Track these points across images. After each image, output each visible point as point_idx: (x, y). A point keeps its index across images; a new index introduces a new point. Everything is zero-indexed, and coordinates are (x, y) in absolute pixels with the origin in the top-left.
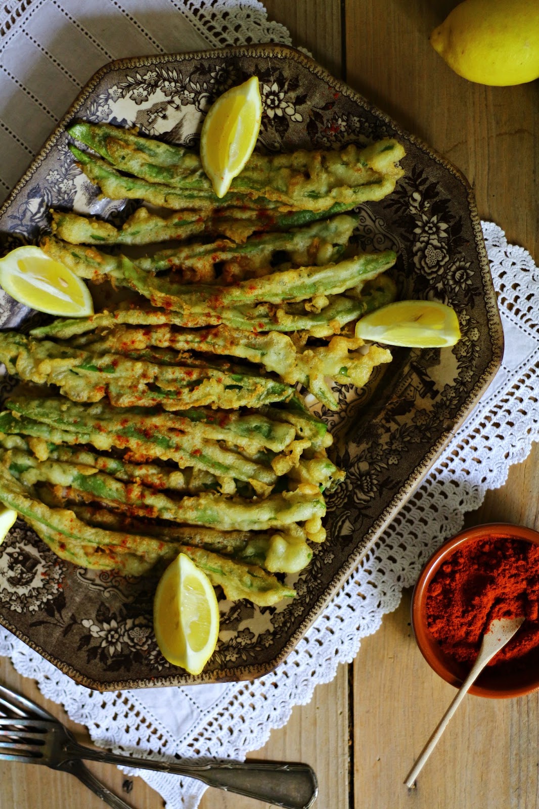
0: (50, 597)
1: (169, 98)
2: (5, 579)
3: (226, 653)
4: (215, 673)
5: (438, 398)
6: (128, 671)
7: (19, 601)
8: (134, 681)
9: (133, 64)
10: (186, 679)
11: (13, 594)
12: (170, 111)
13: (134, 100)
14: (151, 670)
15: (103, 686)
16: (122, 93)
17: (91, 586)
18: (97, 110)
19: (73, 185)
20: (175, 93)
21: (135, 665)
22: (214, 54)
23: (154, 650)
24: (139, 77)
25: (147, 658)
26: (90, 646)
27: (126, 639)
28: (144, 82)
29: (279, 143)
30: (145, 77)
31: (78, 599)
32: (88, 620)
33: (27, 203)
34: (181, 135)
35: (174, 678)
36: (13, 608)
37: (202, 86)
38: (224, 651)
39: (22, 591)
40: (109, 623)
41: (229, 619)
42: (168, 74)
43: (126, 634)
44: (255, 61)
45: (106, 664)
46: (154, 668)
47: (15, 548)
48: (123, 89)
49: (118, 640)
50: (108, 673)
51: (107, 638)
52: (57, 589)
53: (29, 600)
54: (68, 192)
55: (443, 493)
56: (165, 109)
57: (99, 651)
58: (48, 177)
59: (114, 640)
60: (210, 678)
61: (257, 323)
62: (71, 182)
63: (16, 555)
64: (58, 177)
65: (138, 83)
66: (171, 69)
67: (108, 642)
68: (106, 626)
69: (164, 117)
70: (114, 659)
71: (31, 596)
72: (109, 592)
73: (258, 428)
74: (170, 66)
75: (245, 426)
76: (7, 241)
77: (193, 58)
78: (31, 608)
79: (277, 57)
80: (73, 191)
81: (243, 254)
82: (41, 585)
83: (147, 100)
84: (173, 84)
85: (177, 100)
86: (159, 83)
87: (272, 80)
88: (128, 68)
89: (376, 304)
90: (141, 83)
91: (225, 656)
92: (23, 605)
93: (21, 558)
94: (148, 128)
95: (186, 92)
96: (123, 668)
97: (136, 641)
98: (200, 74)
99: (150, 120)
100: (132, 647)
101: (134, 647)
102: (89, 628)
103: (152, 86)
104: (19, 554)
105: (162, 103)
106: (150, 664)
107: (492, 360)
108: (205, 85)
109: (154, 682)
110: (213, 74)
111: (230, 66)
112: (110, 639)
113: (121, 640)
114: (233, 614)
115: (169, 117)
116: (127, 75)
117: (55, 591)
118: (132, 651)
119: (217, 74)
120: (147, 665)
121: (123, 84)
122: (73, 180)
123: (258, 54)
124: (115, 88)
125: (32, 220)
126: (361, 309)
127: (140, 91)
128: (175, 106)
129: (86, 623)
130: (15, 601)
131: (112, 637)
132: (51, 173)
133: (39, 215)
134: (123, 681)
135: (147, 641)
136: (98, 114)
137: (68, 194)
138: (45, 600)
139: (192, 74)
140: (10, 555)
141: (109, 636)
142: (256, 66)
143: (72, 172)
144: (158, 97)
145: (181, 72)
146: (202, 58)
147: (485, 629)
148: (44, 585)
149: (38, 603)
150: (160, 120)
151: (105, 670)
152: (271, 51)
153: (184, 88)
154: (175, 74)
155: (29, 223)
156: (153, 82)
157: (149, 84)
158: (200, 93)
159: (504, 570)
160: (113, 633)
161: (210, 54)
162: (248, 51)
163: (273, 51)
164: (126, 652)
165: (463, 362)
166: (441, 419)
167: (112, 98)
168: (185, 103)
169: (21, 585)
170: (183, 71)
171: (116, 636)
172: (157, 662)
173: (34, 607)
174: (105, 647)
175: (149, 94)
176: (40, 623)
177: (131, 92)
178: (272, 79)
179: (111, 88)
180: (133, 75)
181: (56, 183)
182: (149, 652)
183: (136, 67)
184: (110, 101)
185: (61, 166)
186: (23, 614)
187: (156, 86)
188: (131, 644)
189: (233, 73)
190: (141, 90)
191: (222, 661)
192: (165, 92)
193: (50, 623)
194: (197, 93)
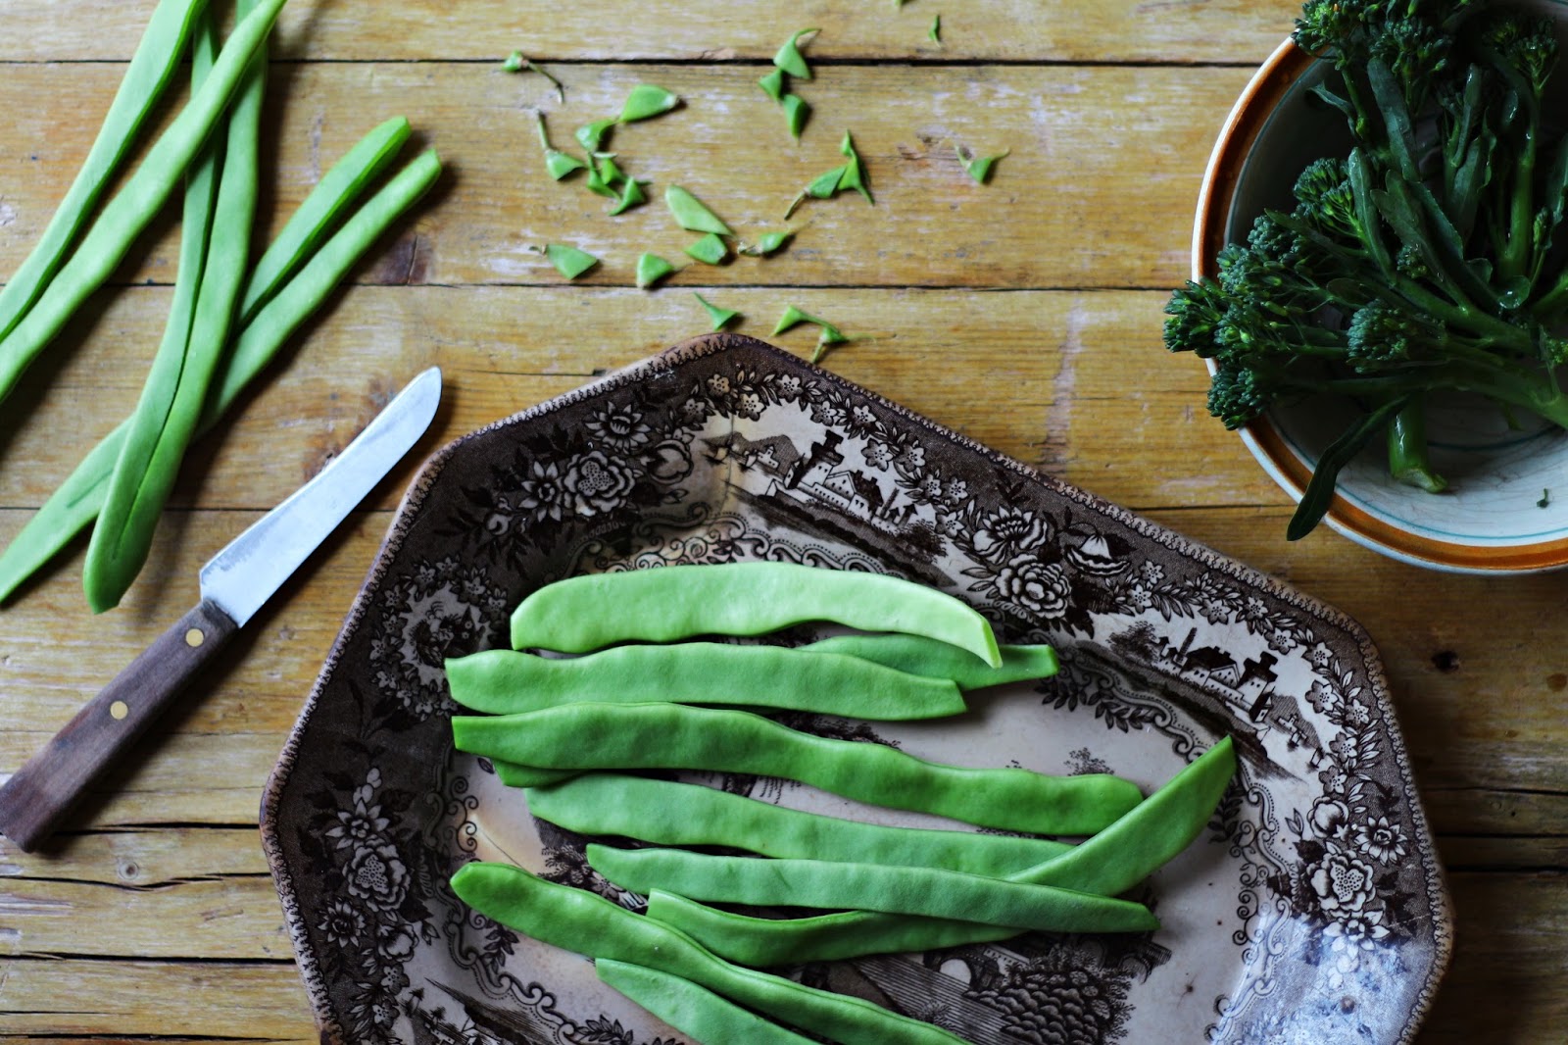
0: (407, 702)
1: (1327, 749)
2: (422, 617)
3: (374, 1038)
4: (335, 1027)
6: (307, 871)
7: (389, 650)
8: (291, 885)
9: (1376, 679)
10: (314, 978)
11: (400, 637)
12: (1306, 754)
13: (1314, 689)
14: (316, 911)
15: (271, 833)
16: (1322, 666)
17: (440, 767)
18: (1283, 629)
19: (1144, 608)
20: (1339, 760)
21: (318, 881)
22: (1420, 819)
23: (353, 907)
24: (1355, 692)
25: (335, 899)
26: (335, 792)
27: (360, 852)
28: (1349, 702)
29: (1285, 951)
30: (1356, 702)
31: (412, 751)
32: (380, 777)
33: (1098, 536)
34: (1265, 778)
35: (312, 955)
36: (375, 643)
37: (1359, 804)
38: (376, 1033)
39: (408, 651)
40: (381, 815)
41: (434, 1027)
42: (1369, 743)
43: (369, 850)
44: (1421, 891)
45: (310, 828)
46: (321, 916)
47: (480, 621)
48: (1328, 667)
49: (356, 838)
50: (296, 836)
51: (356, 818)
52: (423, 712)
53: (395, 669)
54: (1130, 601)
56: (1306, 743)
57: (330, 811)
58: (1149, 564)
59: (353, 832)
60: (325, 1020)
62: (1148, 603)
63: (468, 625)
64: (1154, 581)
65: (1344, 692)
66: (1380, 746)
67: (349, 821)
68: (376, 811)
69: (1292, 745)
70: (322, 841)
71: (402, 669)
72: (436, 801)
74: (1384, 743)
76: (1024, 512)
77: (1406, 783)
78: (381, 675)
79: (1435, 929)
80: (1133, 609)
82: (425, 681)
83: (1317, 711)
84: (1353, 753)
85: (1326, 764)
86: (1350, 729)
87: (1393, 925)
88: (1368, 671)
90: (1346, 698)
91: (368, 1038)
92: (384, 659)
93: (465, 635)
94: (1267, 720)
95: (1343, 778)
96: (310, 860)
97: (361, 870)
98: (1380, 798)
99: (1282, 721)
100: (349, 866)
101: (350, 870)
102: (366, 783)
103: (1343, 718)
104: (472, 631)
105: (1316, 738)
106: (327, 907)
108: (1362, 809)
109: (296, 922)
110: (1384, 821)
111: (1405, 849)
112: (354, 824)
113: (356, 845)
114: (443, 1032)
115: (1293, 753)
116: (1354, 671)
117: (418, 709)
118: (341, 869)
119: (1385, 828)
120: (324, 903)
121: (1337, 667)
122: (1153, 606)
123: (1434, 896)
124: (1328, 653)
125: (1069, 548)
127: (1331, 697)
128: (1315, 761)
129: (373, 776)
130: (389, 644)
131: (359, 827)
132: (1159, 568)
133: (1079, 558)
134: (288, 867)
135: (365, 890)
136: (1278, 632)
137: (1125, 602)
138: (400, 695)
139: (1378, 785)
140: (467, 616)
141: (360, 822)
142: (1412, 895)
143: (1167, 603)
144: (1327, 731)
145: (1378, 764)
146: (1409, 798)
148: (426, 687)
149: (393, 685)
150: (1285, 738)
151: (299, 830)
152: (1442, 917)
153: (1351, 773)
154: (1372, 754)
155: (1062, 544)
156: (1350, 717)
157: (1345, 712)
158: (1346, 802)
160: (366, 826)
161: (1418, 811)
162: (1437, 876)
163: (1445, 920)
164: (339, 859)
167: (1309, 651)
168: (1324, 778)
169: (417, 648)
170: (1380, 768)
171: (362, 834)
172: (332, 918)
174: (338, 818)
175: (1328, 713)
176: (359, 697)
177: (1325, 682)
178: (1395, 925)
179: (1327, 647)
180: (1358, 682)
181: (1143, 579)
182: (347, 899)
183: (1372, 684)
184: (1303, 649)
185: (1174, 584)
186: (368, 663)
187: (1345, 724)
188: (354, 866)
189: (1393, 855)
190: (1333, 699)
191: (359, 1033)
192: (1337, 740)
193: (362, 712)
194: (1345, 798)
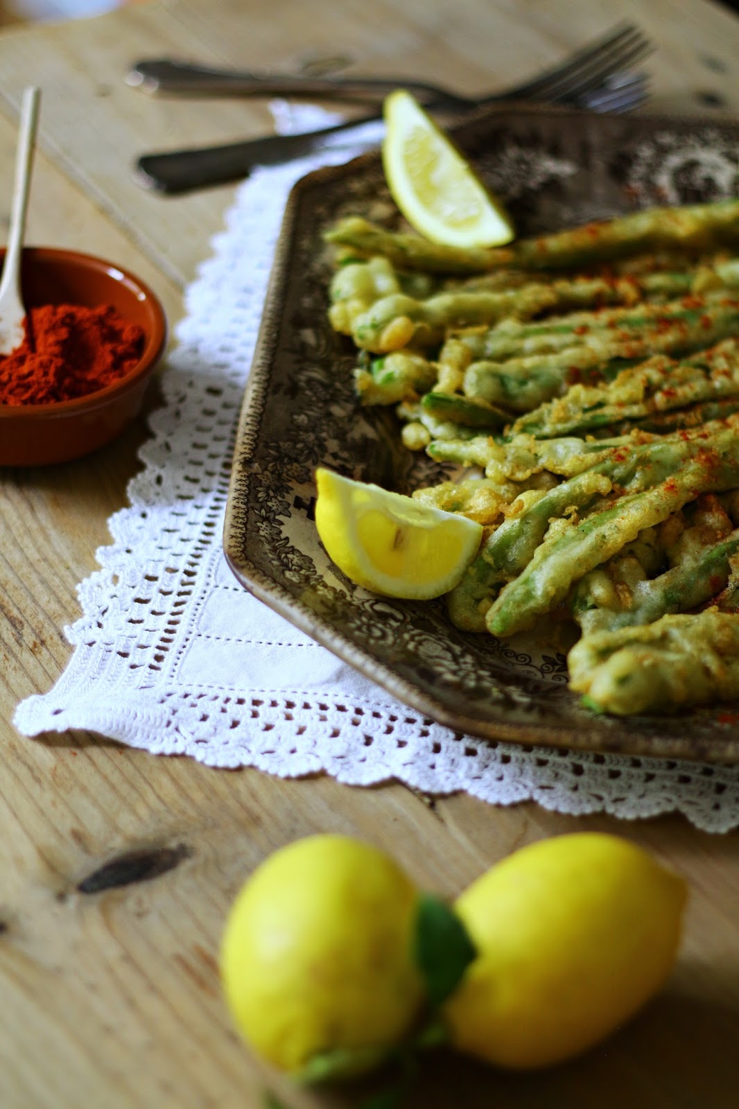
2: (705, 162)
5: (290, 499)
32: (570, 174)
39: (675, 161)
55: (195, 481)
61: (628, 458)
73: (523, 383)
75: (543, 379)
81: (720, 544)
89: (473, 571)
107: (243, 551)
126: (490, 551)
147: (28, 324)
151: (504, 127)
159: (46, 374)
165: (284, 546)
166: (267, 473)
169: (680, 167)
173: (646, 152)
